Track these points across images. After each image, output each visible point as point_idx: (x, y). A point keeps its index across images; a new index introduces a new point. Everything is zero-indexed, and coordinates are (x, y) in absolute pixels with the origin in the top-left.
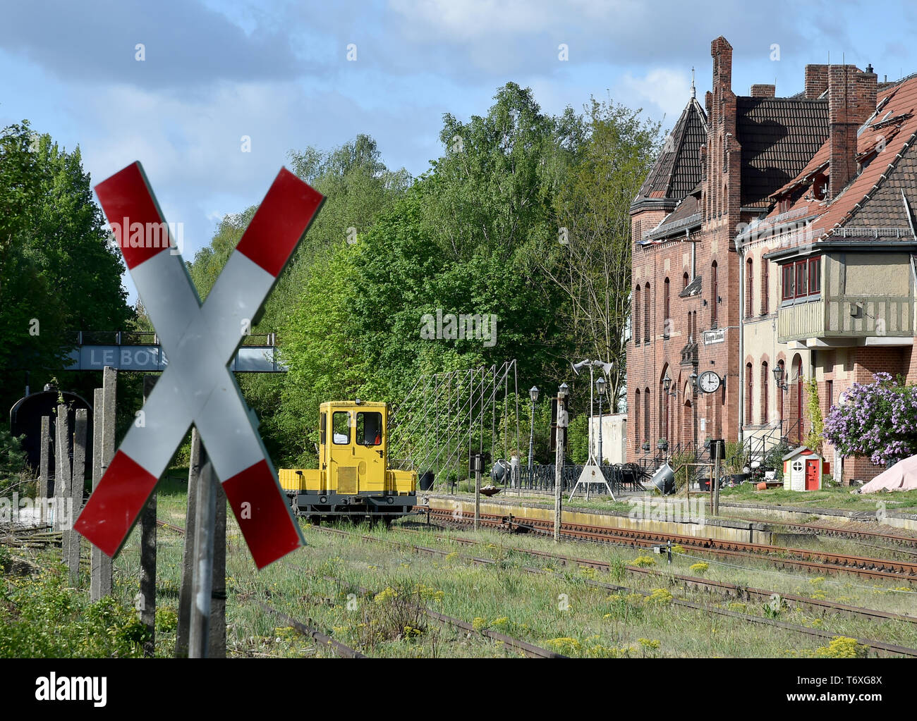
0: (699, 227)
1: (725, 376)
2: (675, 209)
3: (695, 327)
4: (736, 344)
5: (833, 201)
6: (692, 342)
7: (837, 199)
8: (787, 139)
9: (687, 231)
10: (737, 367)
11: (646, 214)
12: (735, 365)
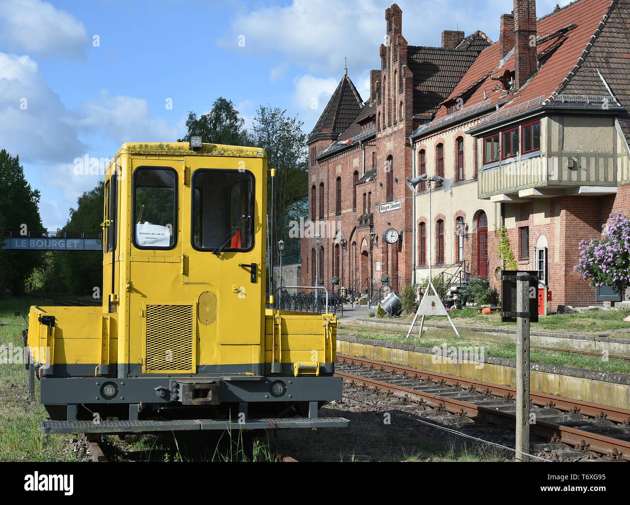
0: (374, 136)
1: (402, 232)
2: (338, 138)
3: (369, 203)
4: (410, 210)
5: (521, 89)
6: (367, 213)
7: (522, 88)
8: (439, 74)
9: (360, 142)
10: (411, 226)
11: (320, 142)
12: (409, 224)
